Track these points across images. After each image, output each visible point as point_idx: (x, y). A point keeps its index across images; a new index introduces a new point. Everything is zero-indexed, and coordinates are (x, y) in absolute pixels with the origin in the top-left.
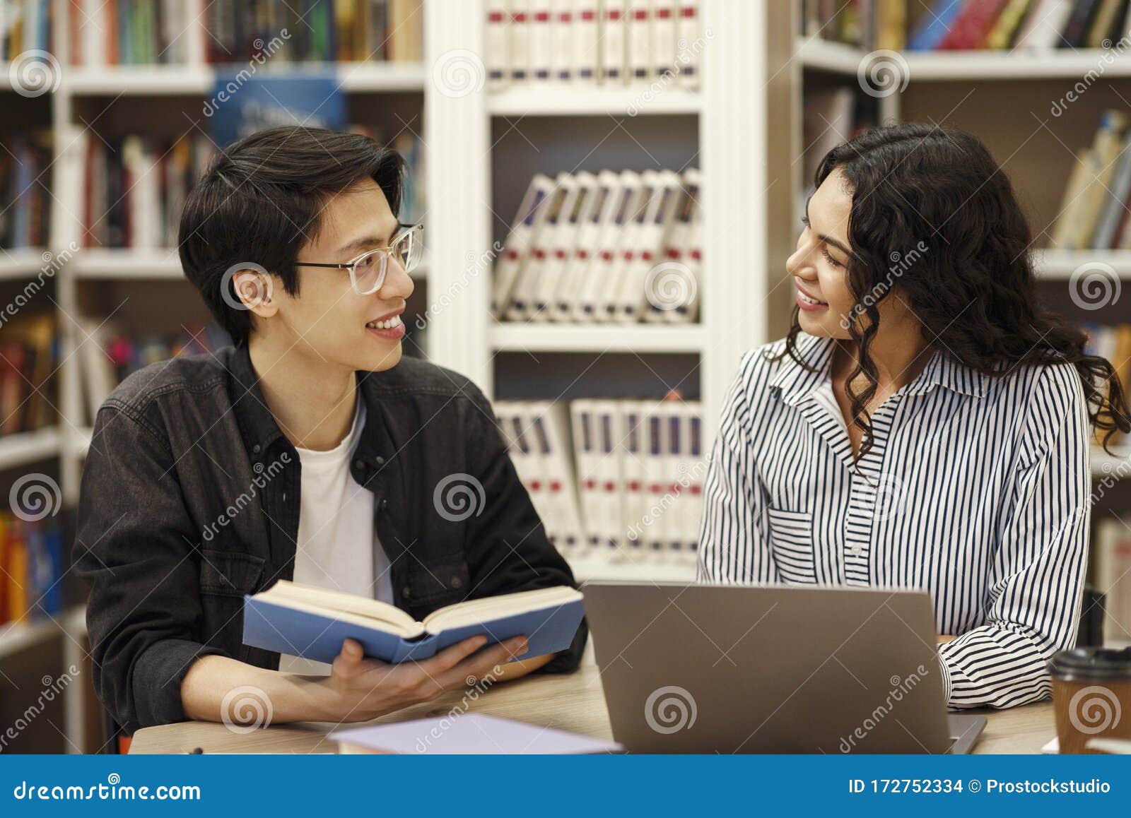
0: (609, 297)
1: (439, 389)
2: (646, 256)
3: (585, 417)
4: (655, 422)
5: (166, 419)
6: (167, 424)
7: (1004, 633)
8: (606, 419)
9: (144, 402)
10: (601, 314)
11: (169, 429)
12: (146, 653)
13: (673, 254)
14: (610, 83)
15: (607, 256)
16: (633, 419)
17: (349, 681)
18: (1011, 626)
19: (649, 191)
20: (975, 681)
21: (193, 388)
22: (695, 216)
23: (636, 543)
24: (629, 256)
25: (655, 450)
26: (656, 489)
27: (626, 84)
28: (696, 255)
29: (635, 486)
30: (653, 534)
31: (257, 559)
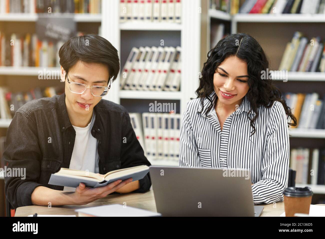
0: (154, 83)
1: (115, 110)
2: (165, 72)
3: (146, 118)
4: (167, 120)
5: (36, 118)
6: (37, 120)
7: (267, 182)
8: (152, 119)
9: (30, 112)
10: (152, 88)
11: (37, 122)
12: (21, 185)
13: (173, 71)
14: (155, 21)
15: (154, 71)
16: (160, 119)
17: (81, 193)
18: (269, 180)
19: (166, 53)
20: (260, 196)
21: (45, 108)
22: (179, 60)
23: (161, 154)
24: (160, 71)
25: (167, 128)
26: (167, 139)
27: (160, 21)
28: (179, 71)
29: (160, 138)
30: (165, 152)
31: (60, 161)
